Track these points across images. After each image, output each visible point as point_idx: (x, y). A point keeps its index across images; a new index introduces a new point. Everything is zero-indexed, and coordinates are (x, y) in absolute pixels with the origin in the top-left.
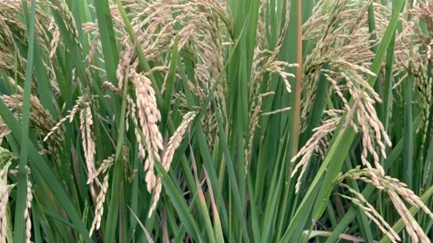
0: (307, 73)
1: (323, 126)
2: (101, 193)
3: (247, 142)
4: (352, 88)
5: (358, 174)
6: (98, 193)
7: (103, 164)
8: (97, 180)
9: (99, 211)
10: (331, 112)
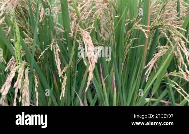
0: (151, 30)
1: (159, 53)
2: (64, 81)
3: (123, 60)
4: (174, 37)
5: (176, 74)
6: (62, 81)
7: (64, 69)
8: (62, 76)
9: (63, 89)
10: (162, 47)
